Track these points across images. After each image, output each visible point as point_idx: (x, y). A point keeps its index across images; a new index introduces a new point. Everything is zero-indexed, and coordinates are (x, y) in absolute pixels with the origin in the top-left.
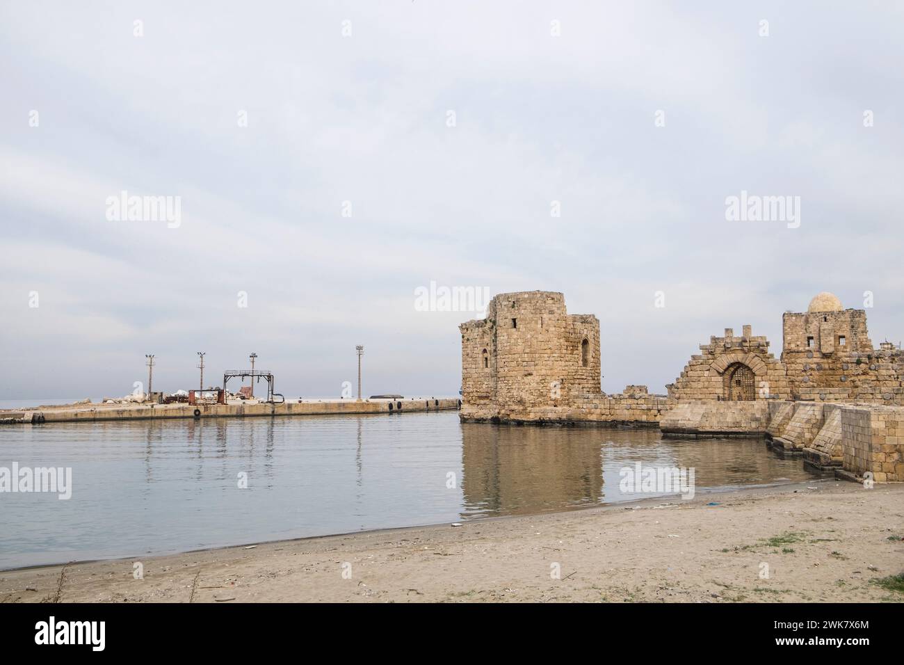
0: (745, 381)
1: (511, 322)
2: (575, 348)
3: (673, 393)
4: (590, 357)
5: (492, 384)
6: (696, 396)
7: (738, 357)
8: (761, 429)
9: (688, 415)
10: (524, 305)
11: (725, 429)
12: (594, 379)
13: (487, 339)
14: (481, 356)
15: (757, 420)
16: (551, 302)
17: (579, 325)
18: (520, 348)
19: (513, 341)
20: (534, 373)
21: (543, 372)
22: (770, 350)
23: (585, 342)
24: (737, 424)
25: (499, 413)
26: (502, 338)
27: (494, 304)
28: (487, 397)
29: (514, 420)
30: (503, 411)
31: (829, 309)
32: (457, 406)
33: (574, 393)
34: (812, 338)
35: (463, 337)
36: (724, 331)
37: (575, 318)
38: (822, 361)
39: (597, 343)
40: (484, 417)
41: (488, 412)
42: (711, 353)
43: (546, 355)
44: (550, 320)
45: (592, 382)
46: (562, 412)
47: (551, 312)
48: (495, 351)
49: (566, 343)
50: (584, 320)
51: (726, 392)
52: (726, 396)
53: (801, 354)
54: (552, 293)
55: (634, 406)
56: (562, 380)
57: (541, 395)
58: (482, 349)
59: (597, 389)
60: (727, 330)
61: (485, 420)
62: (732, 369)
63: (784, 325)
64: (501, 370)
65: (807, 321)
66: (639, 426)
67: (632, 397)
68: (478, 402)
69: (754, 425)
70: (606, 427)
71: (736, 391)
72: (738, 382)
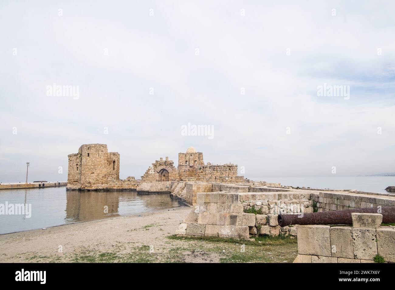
0: (166, 175)
1: (87, 154)
2: (110, 164)
3: (143, 179)
4: (115, 167)
5: (79, 176)
6: (150, 180)
7: (164, 167)
8: (169, 191)
9: (146, 187)
10: (92, 148)
11: (158, 191)
12: (117, 175)
13: (78, 160)
14: (75, 166)
15: (168, 188)
16: (102, 147)
17: (112, 156)
18: (90, 164)
19: (88, 161)
20: (95, 172)
21: (98, 172)
22: (174, 165)
23: (114, 162)
24: (161, 189)
25: (81, 187)
26: (84, 160)
27: (81, 148)
28: (77, 181)
29: (86, 189)
30: (83, 186)
31: (192, 152)
32: (65, 185)
33: (109, 179)
34: (187, 161)
35: (69, 159)
36: (160, 159)
37: (111, 154)
38: (190, 168)
39: (119, 162)
40: (76, 188)
41: (77, 187)
42: (155, 166)
43: (100, 166)
44: (102, 154)
45: (116, 175)
46: (105, 186)
47: (102, 151)
48: (81, 165)
49: (107, 162)
50: (114, 154)
51: (160, 178)
52: (160, 180)
53: (184, 166)
54: (103, 145)
55: (129, 184)
56: (105, 175)
57: (97, 180)
58: (76, 164)
59: (118, 178)
60: (161, 158)
61: (76, 190)
62: (162, 171)
63: (179, 157)
64: (83, 171)
65: (186, 156)
66: (131, 190)
67: (129, 180)
68: (73, 183)
69: (167, 189)
70: (119, 191)
71: (163, 178)
72: (164, 175)
